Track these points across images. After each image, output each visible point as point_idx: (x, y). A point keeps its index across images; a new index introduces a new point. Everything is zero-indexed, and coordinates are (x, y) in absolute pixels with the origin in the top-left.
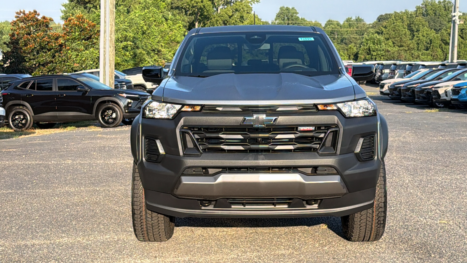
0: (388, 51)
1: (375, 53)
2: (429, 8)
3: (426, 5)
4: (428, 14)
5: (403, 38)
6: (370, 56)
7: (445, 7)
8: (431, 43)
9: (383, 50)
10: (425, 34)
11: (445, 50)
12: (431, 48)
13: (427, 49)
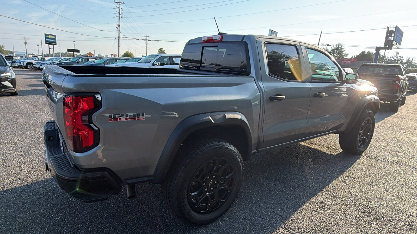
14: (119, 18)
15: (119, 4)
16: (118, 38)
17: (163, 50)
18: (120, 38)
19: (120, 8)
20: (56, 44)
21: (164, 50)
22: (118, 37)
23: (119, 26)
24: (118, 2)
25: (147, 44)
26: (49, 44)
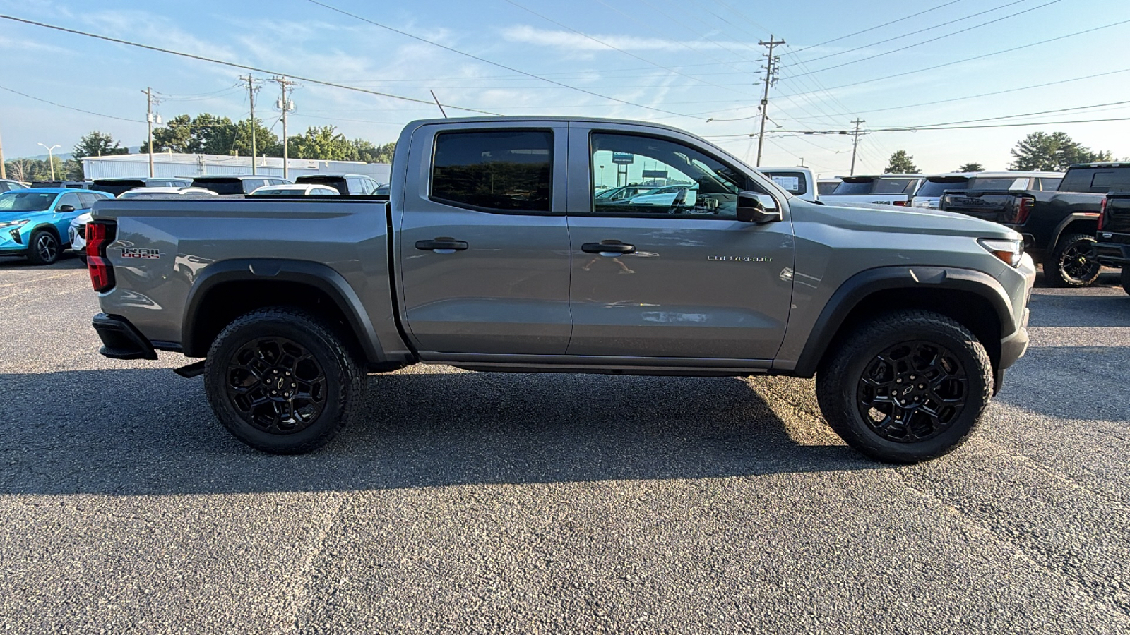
14: (767, 83)
15: (771, 48)
16: (759, 135)
17: (905, 156)
18: (764, 134)
19: (772, 58)
20: (632, 162)
21: (910, 156)
22: (760, 131)
23: (764, 102)
24: (769, 41)
25: (855, 144)
26: (619, 163)
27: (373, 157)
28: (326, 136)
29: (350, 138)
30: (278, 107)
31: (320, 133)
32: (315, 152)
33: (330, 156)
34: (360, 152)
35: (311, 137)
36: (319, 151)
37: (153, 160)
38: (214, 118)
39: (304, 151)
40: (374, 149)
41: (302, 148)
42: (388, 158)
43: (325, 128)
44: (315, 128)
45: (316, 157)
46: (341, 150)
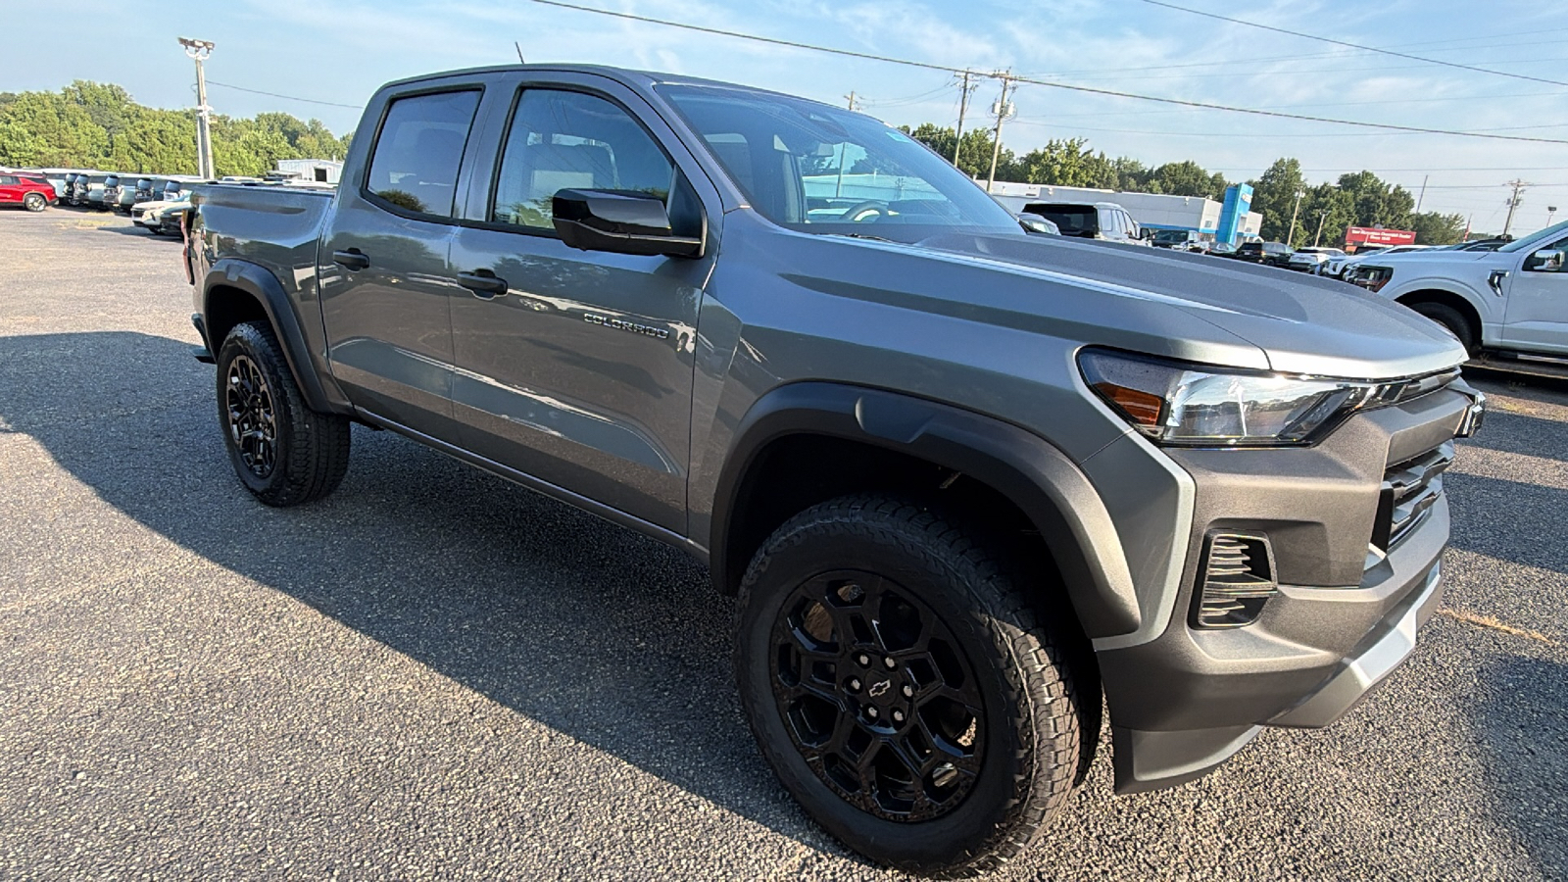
0: (41, 153)
1: (14, 155)
2: (86, 93)
3: (80, 88)
4: (85, 103)
5: (62, 136)
6: (7, 158)
7: (113, 94)
8: (112, 147)
9: (31, 151)
10: (88, 132)
11: (138, 159)
12: (114, 153)
13: (107, 155)
27: (1138, 184)
28: (1070, 153)
29: (1112, 157)
30: (993, 112)
31: (1064, 148)
32: (1051, 175)
33: (1070, 181)
34: (1121, 177)
35: (1049, 155)
36: (1057, 173)
37: (842, 182)
38: (937, 129)
39: (1037, 172)
40: (1143, 172)
41: (1034, 169)
42: (1161, 186)
43: (1072, 141)
44: (1058, 141)
45: (1052, 181)
46: (1087, 172)
